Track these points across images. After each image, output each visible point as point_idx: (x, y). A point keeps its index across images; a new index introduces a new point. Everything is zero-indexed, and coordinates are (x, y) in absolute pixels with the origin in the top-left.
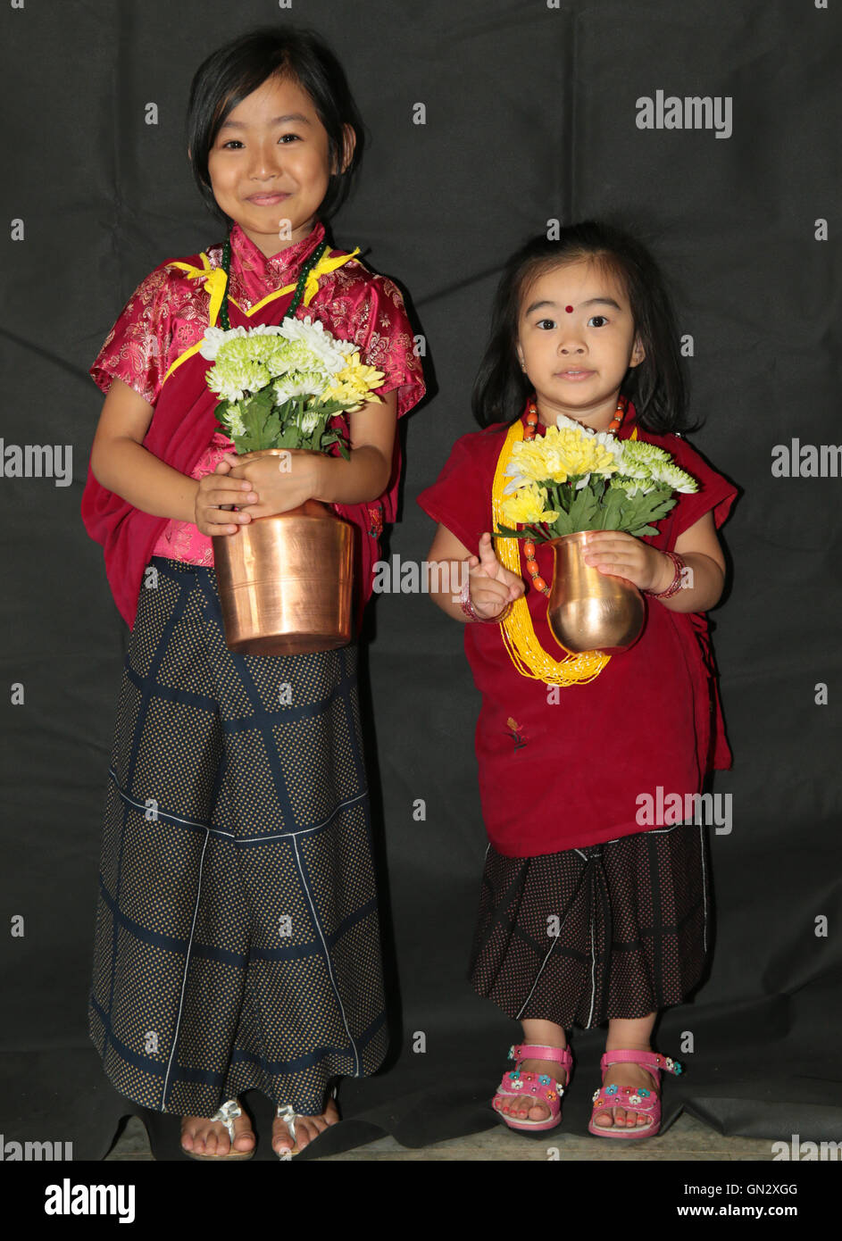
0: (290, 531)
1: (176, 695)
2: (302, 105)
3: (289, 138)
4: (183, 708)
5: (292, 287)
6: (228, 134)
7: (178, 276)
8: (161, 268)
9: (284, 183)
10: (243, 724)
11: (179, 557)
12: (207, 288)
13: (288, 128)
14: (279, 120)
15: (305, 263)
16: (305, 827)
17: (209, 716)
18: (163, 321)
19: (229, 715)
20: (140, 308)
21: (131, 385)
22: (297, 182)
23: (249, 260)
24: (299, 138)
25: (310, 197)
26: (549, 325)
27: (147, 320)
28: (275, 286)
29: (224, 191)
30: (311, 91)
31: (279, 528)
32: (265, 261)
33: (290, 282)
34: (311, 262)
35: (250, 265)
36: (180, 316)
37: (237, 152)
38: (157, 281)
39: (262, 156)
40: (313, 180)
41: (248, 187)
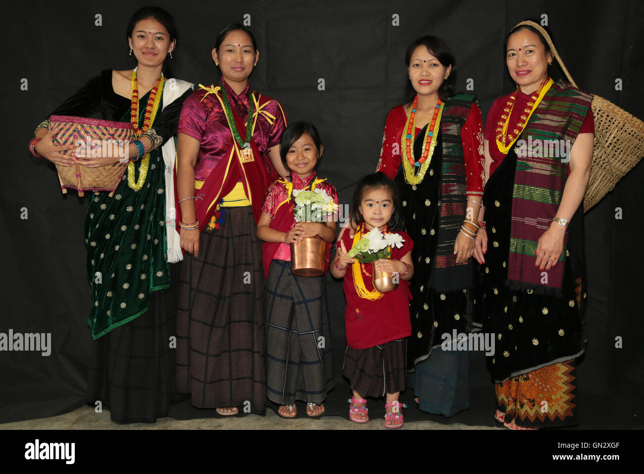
0: (312, 242)
1: (282, 296)
2: (311, 141)
3: (307, 149)
4: (284, 299)
5: (308, 187)
6: (292, 149)
7: (278, 184)
8: (273, 182)
9: (306, 161)
10: (299, 303)
11: (282, 259)
12: (287, 187)
13: (307, 147)
14: (305, 145)
15: (311, 181)
16: (316, 330)
17: (291, 301)
18: (275, 196)
19: (296, 301)
20: (268, 192)
21: (267, 213)
22: (309, 160)
23: (297, 180)
24: (309, 149)
25: (312, 164)
26: (371, 205)
27: (270, 195)
28: (304, 187)
29: (290, 163)
30: (312, 136)
31: (308, 240)
32: (301, 180)
33: (307, 186)
34: (313, 180)
35: (297, 181)
36: (279, 194)
37: (293, 153)
38: (273, 186)
39: (300, 154)
40: (313, 160)
41: (296, 162)
